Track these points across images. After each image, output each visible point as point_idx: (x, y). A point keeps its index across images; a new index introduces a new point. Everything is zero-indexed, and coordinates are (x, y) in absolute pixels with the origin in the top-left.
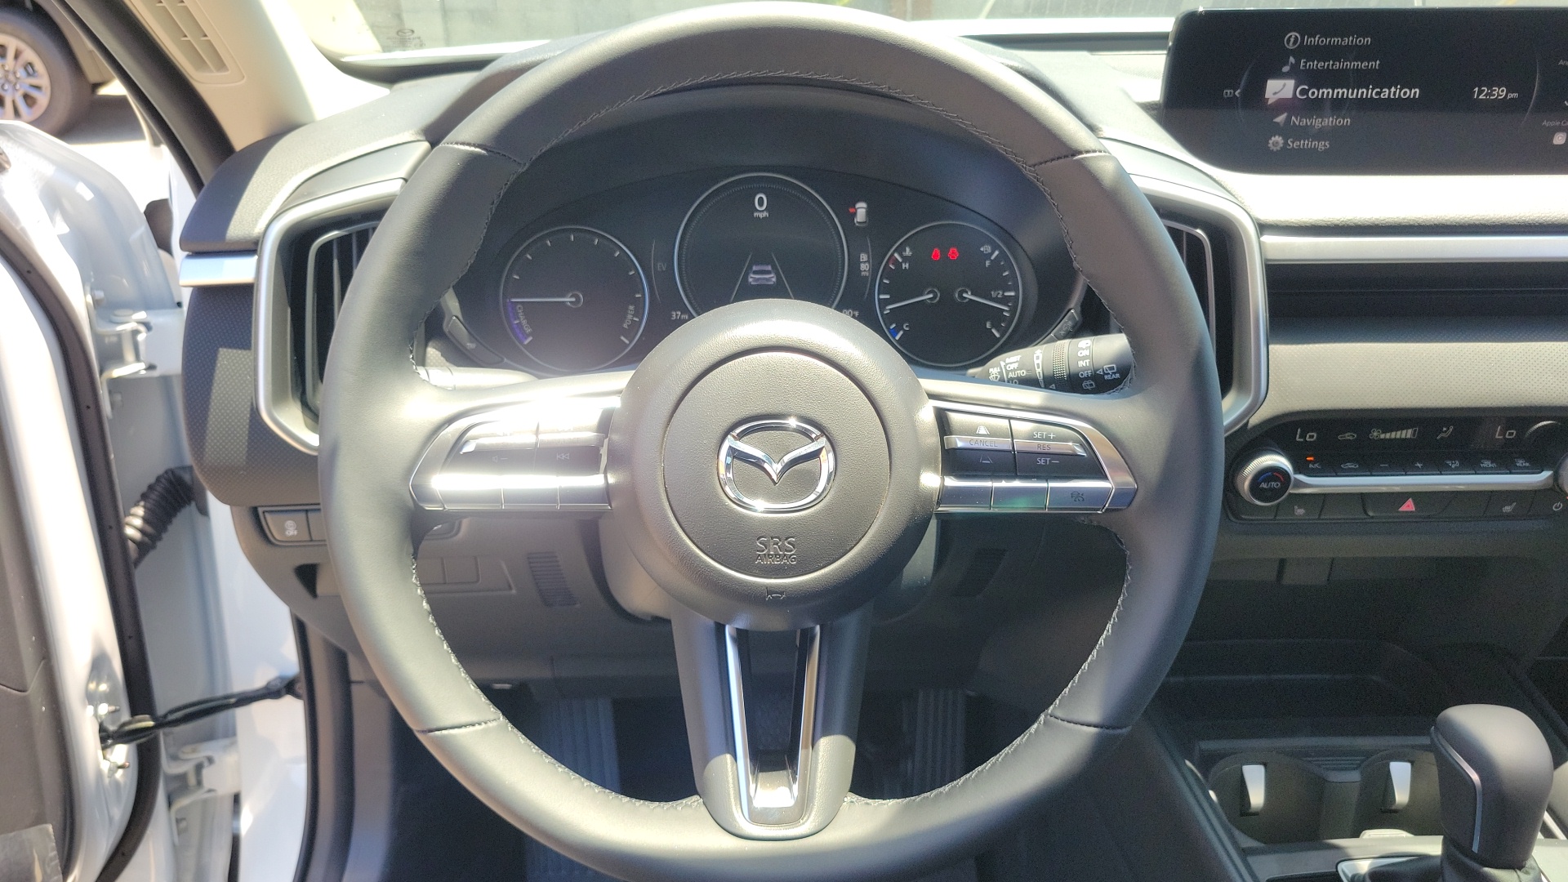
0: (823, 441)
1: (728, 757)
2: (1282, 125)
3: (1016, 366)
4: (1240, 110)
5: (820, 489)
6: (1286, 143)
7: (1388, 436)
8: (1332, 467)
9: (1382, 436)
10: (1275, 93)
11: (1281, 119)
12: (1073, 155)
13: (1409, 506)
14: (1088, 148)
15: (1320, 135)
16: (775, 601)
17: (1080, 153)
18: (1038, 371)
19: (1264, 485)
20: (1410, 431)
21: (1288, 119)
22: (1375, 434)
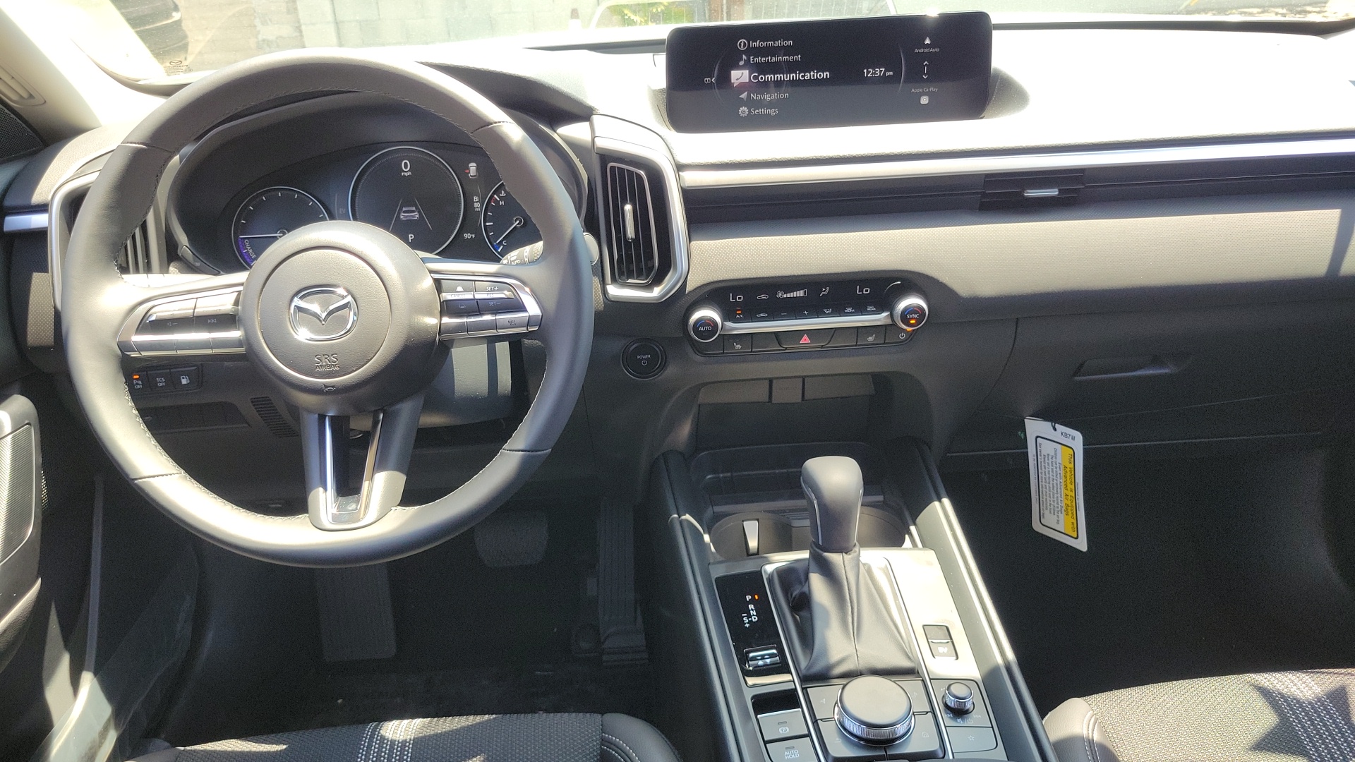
0: (349, 299)
1: (321, 489)
2: (745, 99)
3: (515, 258)
4: (717, 90)
5: (348, 327)
6: (750, 112)
7: (792, 295)
8: (750, 316)
9: (785, 296)
10: (737, 79)
11: (744, 96)
12: (488, 125)
13: (805, 340)
14: (497, 121)
15: (771, 105)
16: (329, 393)
17: (492, 124)
18: (526, 259)
19: (701, 329)
20: (802, 291)
21: (749, 95)
22: (780, 294)
